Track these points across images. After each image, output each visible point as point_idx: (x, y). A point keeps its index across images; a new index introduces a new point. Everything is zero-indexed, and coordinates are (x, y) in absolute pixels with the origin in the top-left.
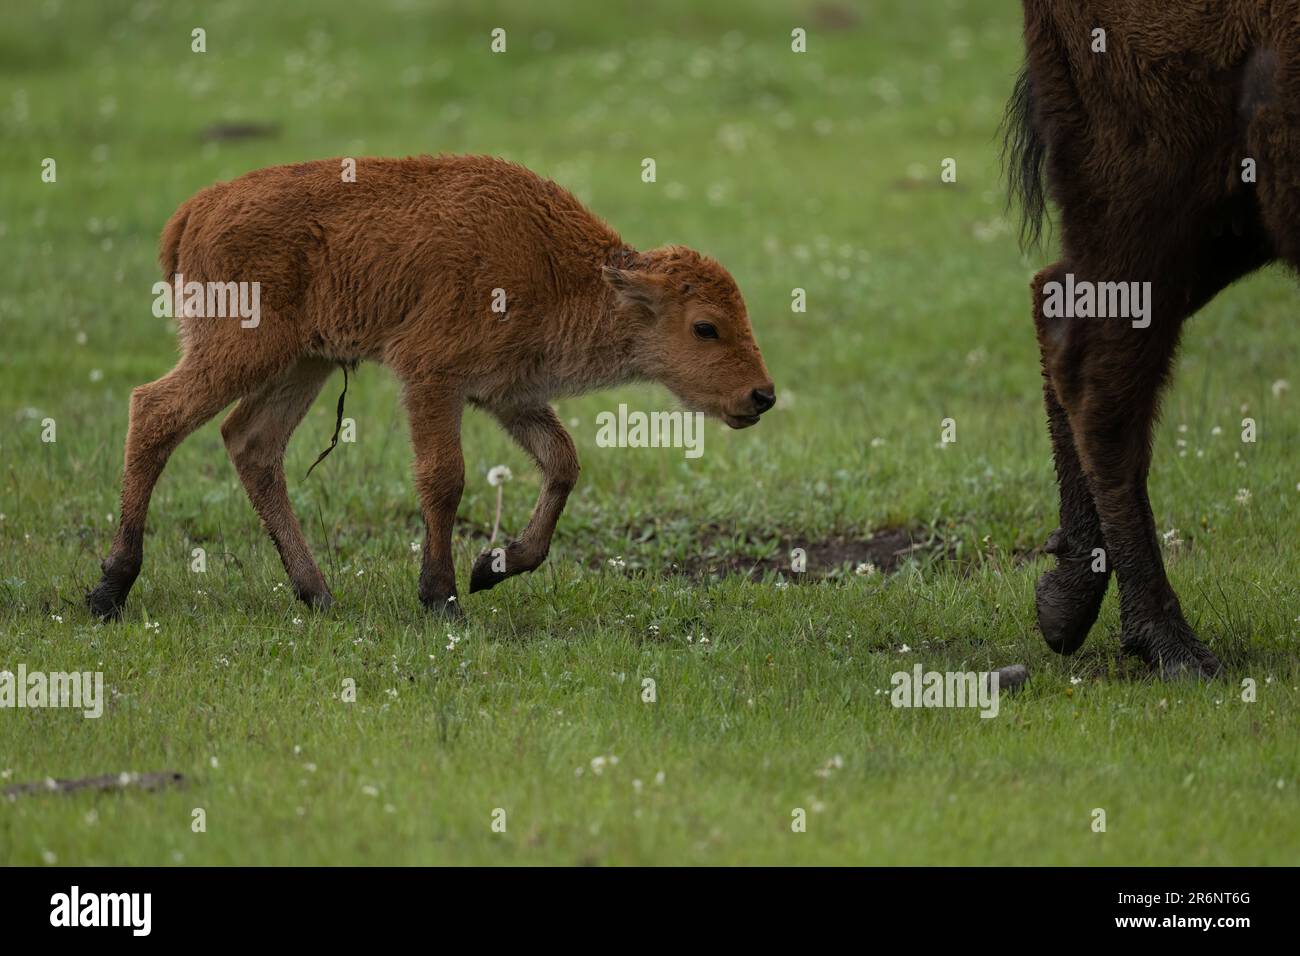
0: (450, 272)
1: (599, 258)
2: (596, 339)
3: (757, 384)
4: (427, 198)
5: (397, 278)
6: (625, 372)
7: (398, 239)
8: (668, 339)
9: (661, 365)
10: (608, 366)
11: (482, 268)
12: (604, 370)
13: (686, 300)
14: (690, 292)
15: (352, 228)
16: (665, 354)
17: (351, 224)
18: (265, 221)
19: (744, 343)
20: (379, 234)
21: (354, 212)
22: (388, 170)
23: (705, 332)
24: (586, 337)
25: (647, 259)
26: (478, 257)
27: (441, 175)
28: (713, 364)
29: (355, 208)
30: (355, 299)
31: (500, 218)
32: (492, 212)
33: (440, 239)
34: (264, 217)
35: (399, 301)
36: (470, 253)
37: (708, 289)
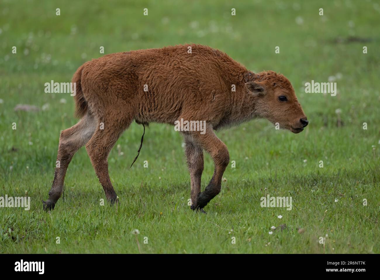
0: (189, 88)
1: (240, 77)
2: (243, 105)
3: (301, 117)
4: (174, 60)
5: (169, 90)
6: (253, 116)
7: (167, 76)
8: (269, 103)
9: (266, 113)
10: (247, 114)
11: (200, 84)
12: (246, 115)
13: (275, 88)
14: (276, 85)
15: (148, 72)
16: (267, 108)
17: (147, 71)
18: (116, 68)
19: (296, 103)
20: (159, 74)
21: (148, 67)
22: (158, 52)
23: (283, 99)
24: (240, 105)
25: (258, 76)
26: (198, 81)
27: (178, 51)
28: (286, 111)
29: (149, 65)
30: (154, 98)
31: (203, 65)
32: (200, 63)
33: (182, 76)
34: (116, 66)
35: (170, 99)
36: (195, 79)
37: (282, 84)
